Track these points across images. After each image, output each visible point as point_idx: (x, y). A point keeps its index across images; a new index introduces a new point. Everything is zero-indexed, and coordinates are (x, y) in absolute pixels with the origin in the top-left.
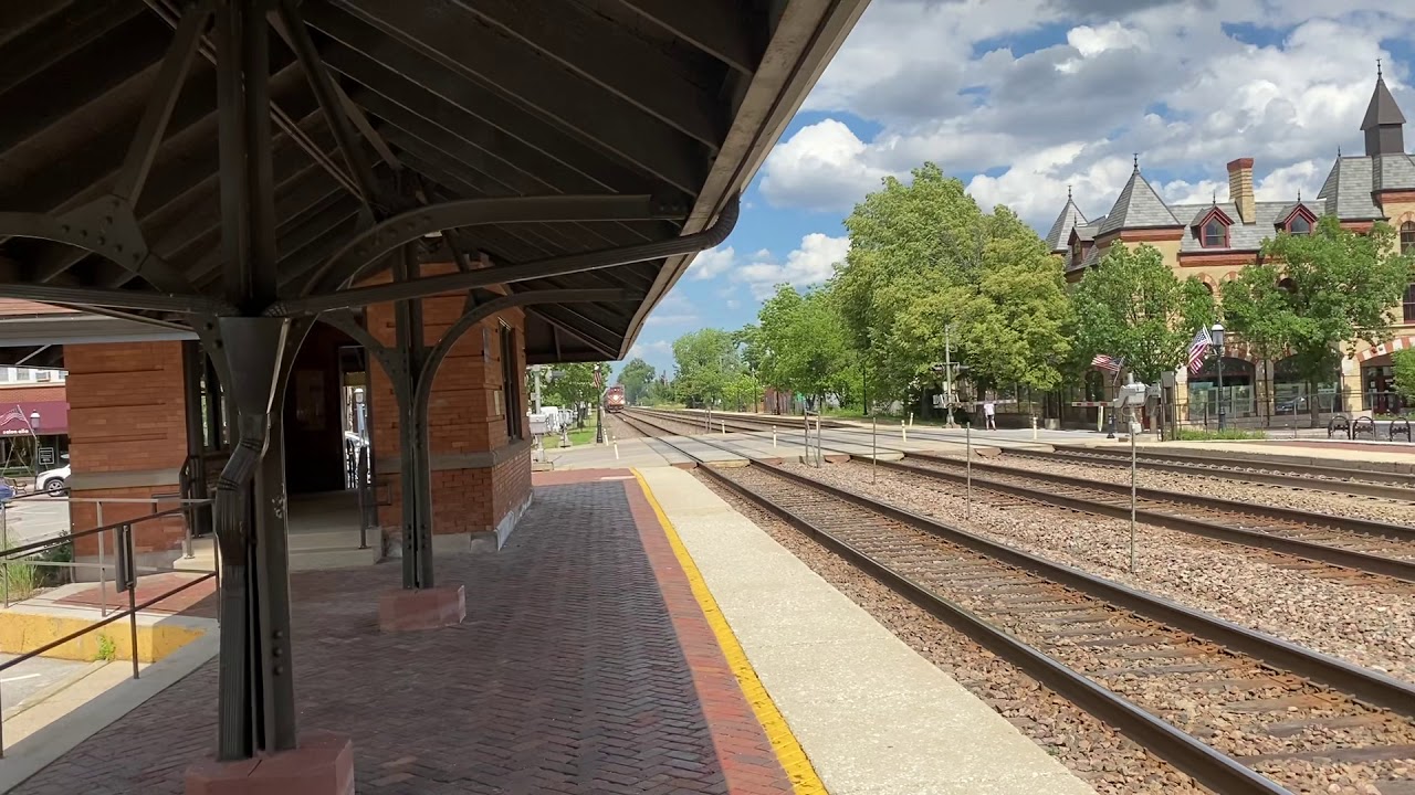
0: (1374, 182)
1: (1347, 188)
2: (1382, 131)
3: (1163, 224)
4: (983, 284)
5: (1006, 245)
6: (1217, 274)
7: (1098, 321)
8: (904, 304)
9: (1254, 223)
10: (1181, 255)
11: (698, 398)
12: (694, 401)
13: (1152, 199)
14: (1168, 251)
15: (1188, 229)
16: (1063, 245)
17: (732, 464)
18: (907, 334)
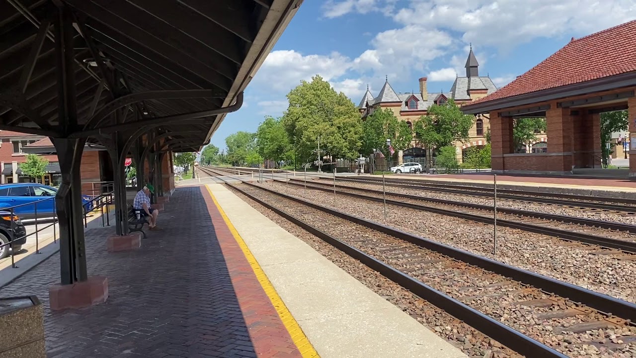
0: (468, 87)
1: (459, 89)
2: (471, 69)
3: (395, 101)
4: (334, 122)
5: (342, 109)
6: (414, 119)
7: (371, 135)
8: (306, 128)
9: (427, 101)
10: (401, 112)
11: (236, 162)
12: (235, 163)
13: (391, 92)
14: (396, 111)
15: (404, 103)
16: (364, 107)
17: (236, 183)
18: (309, 139)
